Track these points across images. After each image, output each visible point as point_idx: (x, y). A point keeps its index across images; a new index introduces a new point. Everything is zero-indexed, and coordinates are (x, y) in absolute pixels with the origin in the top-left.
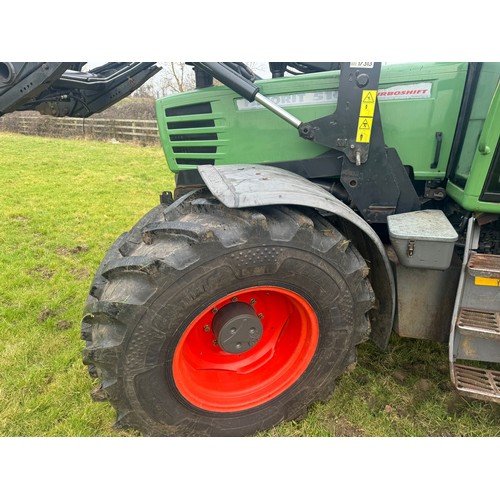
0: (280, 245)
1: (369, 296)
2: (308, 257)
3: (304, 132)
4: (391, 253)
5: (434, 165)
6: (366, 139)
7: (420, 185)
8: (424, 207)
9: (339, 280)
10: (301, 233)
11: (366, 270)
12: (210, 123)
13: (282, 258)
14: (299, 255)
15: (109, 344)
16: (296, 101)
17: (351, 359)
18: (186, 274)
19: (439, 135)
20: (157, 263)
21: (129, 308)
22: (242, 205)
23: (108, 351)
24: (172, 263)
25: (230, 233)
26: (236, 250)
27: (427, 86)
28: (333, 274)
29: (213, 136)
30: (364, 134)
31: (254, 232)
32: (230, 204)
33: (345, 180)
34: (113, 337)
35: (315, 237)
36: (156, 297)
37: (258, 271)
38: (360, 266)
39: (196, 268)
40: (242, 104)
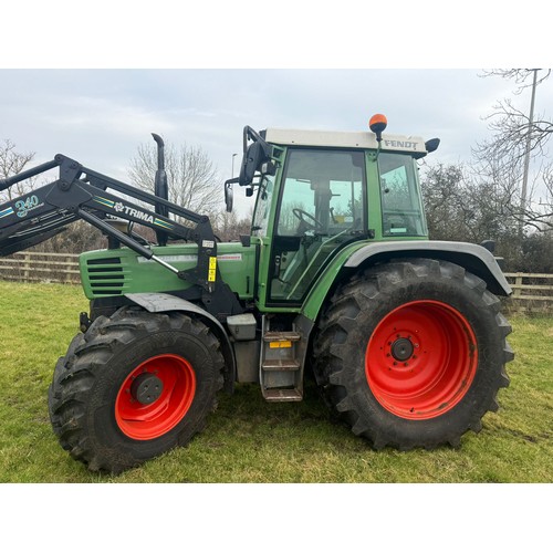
0: (175, 330)
1: (221, 359)
2: (189, 337)
3: (180, 275)
4: (231, 339)
5: (248, 292)
6: (213, 280)
7: (242, 302)
8: (245, 313)
9: (206, 350)
10: (186, 324)
11: (218, 344)
12: (120, 269)
13: (177, 337)
14: (185, 336)
15: (84, 389)
16: (175, 259)
17: (215, 401)
18: (129, 347)
19: (248, 278)
20: (115, 341)
21: (98, 366)
22: (157, 310)
23: (83, 393)
24: (121, 341)
25: (151, 325)
26: (154, 333)
27: (240, 255)
28: (202, 346)
29: (122, 277)
30: (212, 277)
31: (163, 324)
32: (152, 310)
33: (204, 300)
34: (86, 385)
35: (192, 326)
36: (113, 359)
37: (165, 344)
38: (215, 342)
39: (134, 343)
40: (141, 260)
